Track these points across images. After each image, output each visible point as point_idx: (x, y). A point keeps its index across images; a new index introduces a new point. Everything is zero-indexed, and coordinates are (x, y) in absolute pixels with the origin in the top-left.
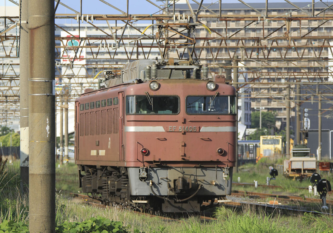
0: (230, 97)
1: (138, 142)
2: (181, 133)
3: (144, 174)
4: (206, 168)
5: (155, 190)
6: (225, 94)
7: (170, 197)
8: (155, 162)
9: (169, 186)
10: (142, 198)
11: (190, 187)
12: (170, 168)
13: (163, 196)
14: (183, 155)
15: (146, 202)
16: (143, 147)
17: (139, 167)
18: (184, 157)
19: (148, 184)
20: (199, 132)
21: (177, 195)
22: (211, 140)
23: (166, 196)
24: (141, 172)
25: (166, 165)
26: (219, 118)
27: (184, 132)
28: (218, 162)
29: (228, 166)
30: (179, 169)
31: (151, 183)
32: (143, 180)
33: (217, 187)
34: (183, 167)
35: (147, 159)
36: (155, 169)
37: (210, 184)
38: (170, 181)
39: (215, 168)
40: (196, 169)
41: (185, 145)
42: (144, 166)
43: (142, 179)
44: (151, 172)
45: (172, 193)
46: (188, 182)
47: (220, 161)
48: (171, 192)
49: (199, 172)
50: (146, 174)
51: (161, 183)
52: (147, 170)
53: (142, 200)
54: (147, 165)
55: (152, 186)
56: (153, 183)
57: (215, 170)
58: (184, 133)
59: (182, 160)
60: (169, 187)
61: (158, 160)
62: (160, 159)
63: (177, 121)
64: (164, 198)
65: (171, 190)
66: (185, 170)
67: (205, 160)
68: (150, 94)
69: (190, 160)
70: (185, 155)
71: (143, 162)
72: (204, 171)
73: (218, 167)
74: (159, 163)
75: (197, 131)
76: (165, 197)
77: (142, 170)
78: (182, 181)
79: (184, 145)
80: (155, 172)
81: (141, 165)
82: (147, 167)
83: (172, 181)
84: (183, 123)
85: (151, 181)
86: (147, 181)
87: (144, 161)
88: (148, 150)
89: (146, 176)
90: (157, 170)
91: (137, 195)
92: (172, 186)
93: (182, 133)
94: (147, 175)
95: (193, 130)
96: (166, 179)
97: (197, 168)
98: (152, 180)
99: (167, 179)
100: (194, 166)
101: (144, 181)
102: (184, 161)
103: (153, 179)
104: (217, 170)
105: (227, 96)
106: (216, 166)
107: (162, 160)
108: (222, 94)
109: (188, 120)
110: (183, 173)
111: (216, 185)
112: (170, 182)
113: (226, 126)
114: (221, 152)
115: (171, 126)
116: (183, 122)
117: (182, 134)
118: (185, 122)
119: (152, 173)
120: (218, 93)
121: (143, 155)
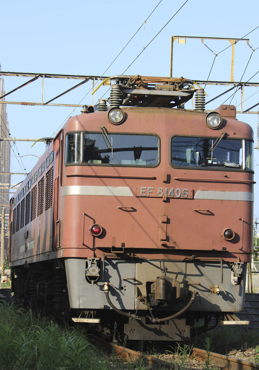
0: (245, 141)
1: (85, 214)
2: (162, 200)
3: (94, 271)
4: (203, 264)
5: (113, 299)
6: (238, 136)
7: (140, 313)
8: (114, 249)
9: (139, 294)
10: (89, 313)
11: (178, 295)
12: (141, 261)
13: (128, 311)
14: (165, 239)
15: (96, 321)
16: (94, 222)
17: (86, 258)
18: (166, 242)
19: (102, 288)
20: (193, 199)
21: (151, 309)
22: (213, 214)
23: (133, 312)
24: (89, 266)
25: (134, 255)
26: (226, 176)
27: (167, 198)
28: (224, 253)
29: (240, 261)
30: (157, 263)
31: (106, 288)
32: (93, 281)
33: (220, 297)
34: (164, 261)
35: (100, 243)
36: (114, 262)
37: (209, 291)
38: (140, 283)
39: (219, 263)
40: (185, 263)
41: (168, 222)
42: (95, 256)
43: (90, 279)
44: (107, 267)
45: (144, 307)
46: (173, 286)
47: (227, 250)
48: (141, 303)
49: (191, 268)
50: (97, 270)
51: (124, 288)
52: (100, 264)
53: (90, 317)
54: (100, 255)
55: (108, 293)
56: (110, 288)
57: (220, 267)
58: (167, 200)
59: (163, 247)
60: (138, 296)
61: (120, 246)
62: (123, 245)
63: (155, 178)
64: (129, 314)
65: (142, 300)
66: (168, 265)
67: (202, 249)
68: (108, 130)
69: (177, 248)
70: (168, 239)
71: (94, 249)
72: (200, 267)
73: (224, 262)
74: (123, 252)
75: (188, 198)
76: (131, 314)
77: (92, 263)
78: (164, 284)
79: (165, 220)
80: (115, 267)
81: (89, 254)
82: (100, 259)
83: (144, 284)
84: (164, 182)
85: (106, 283)
86: (100, 283)
87: (96, 246)
88: (102, 228)
89: (98, 275)
90: (117, 263)
91: (81, 308)
92: (144, 293)
93: (164, 199)
94: (99, 273)
95: (182, 195)
96: (132, 281)
97: (186, 261)
98: (108, 282)
99: (135, 280)
100: (183, 257)
101: (94, 283)
102: (166, 248)
103: (110, 280)
104: (223, 267)
105: (241, 140)
106: (220, 259)
107: (127, 246)
108: (231, 135)
109: (173, 178)
110: (165, 270)
111: (221, 293)
112: (139, 286)
113: (238, 190)
114: (230, 236)
115: (144, 188)
116: (166, 180)
117: (164, 201)
118: (168, 181)
119: (109, 267)
120: (226, 135)
121: (94, 237)
